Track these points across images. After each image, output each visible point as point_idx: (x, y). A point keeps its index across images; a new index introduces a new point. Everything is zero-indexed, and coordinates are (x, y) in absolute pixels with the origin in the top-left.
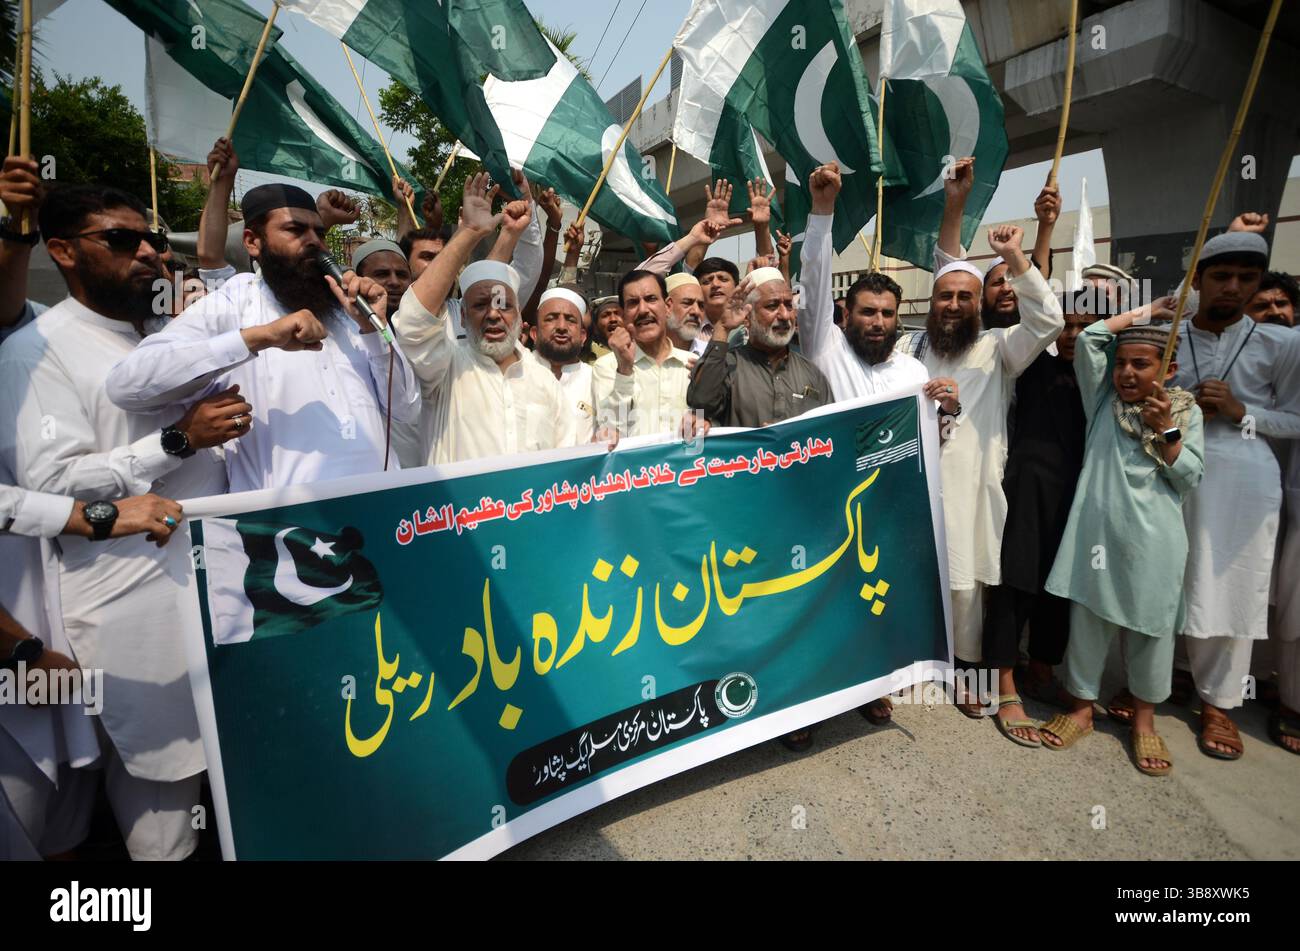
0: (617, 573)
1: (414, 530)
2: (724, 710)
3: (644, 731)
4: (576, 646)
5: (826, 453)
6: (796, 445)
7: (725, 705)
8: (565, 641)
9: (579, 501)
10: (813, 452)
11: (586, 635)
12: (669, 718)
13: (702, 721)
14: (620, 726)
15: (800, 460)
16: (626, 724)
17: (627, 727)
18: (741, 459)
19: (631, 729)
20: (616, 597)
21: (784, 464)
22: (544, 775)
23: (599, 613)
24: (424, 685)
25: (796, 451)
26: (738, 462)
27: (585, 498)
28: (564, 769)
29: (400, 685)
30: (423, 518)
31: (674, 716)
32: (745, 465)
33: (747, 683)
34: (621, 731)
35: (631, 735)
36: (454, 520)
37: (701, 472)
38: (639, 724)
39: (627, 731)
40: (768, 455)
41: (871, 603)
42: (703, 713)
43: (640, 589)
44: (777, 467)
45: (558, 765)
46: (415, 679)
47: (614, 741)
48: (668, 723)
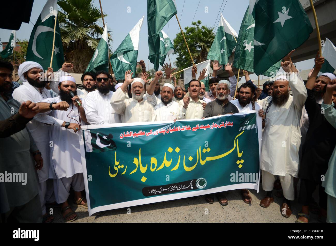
0: (174, 151)
1: (124, 136)
2: (197, 186)
3: (176, 188)
4: (161, 167)
5: (231, 125)
6: (223, 122)
7: (198, 185)
8: (159, 165)
9: (166, 133)
10: (228, 125)
11: (164, 165)
12: (183, 186)
13: (191, 188)
14: (171, 187)
15: (224, 126)
16: (172, 186)
17: (173, 187)
18: (208, 125)
19: (173, 188)
20: (173, 157)
21: (220, 127)
22: (151, 192)
23: (168, 160)
24: (124, 168)
25: (223, 124)
26: (207, 126)
27: (167, 132)
28: (156, 192)
29: (119, 167)
30: (126, 134)
31: (184, 186)
32: (209, 127)
33: (204, 181)
34: (171, 188)
35: (173, 189)
36: (133, 135)
37: (198, 128)
38: (176, 187)
39: (172, 188)
40: (215, 124)
41: (239, 165)
42: (192, 186)
43: (180, 156)
44: (218, 128)
45: (154, 191)
46: (123, 166)
47: (169, 189)
48: (183, 187)
